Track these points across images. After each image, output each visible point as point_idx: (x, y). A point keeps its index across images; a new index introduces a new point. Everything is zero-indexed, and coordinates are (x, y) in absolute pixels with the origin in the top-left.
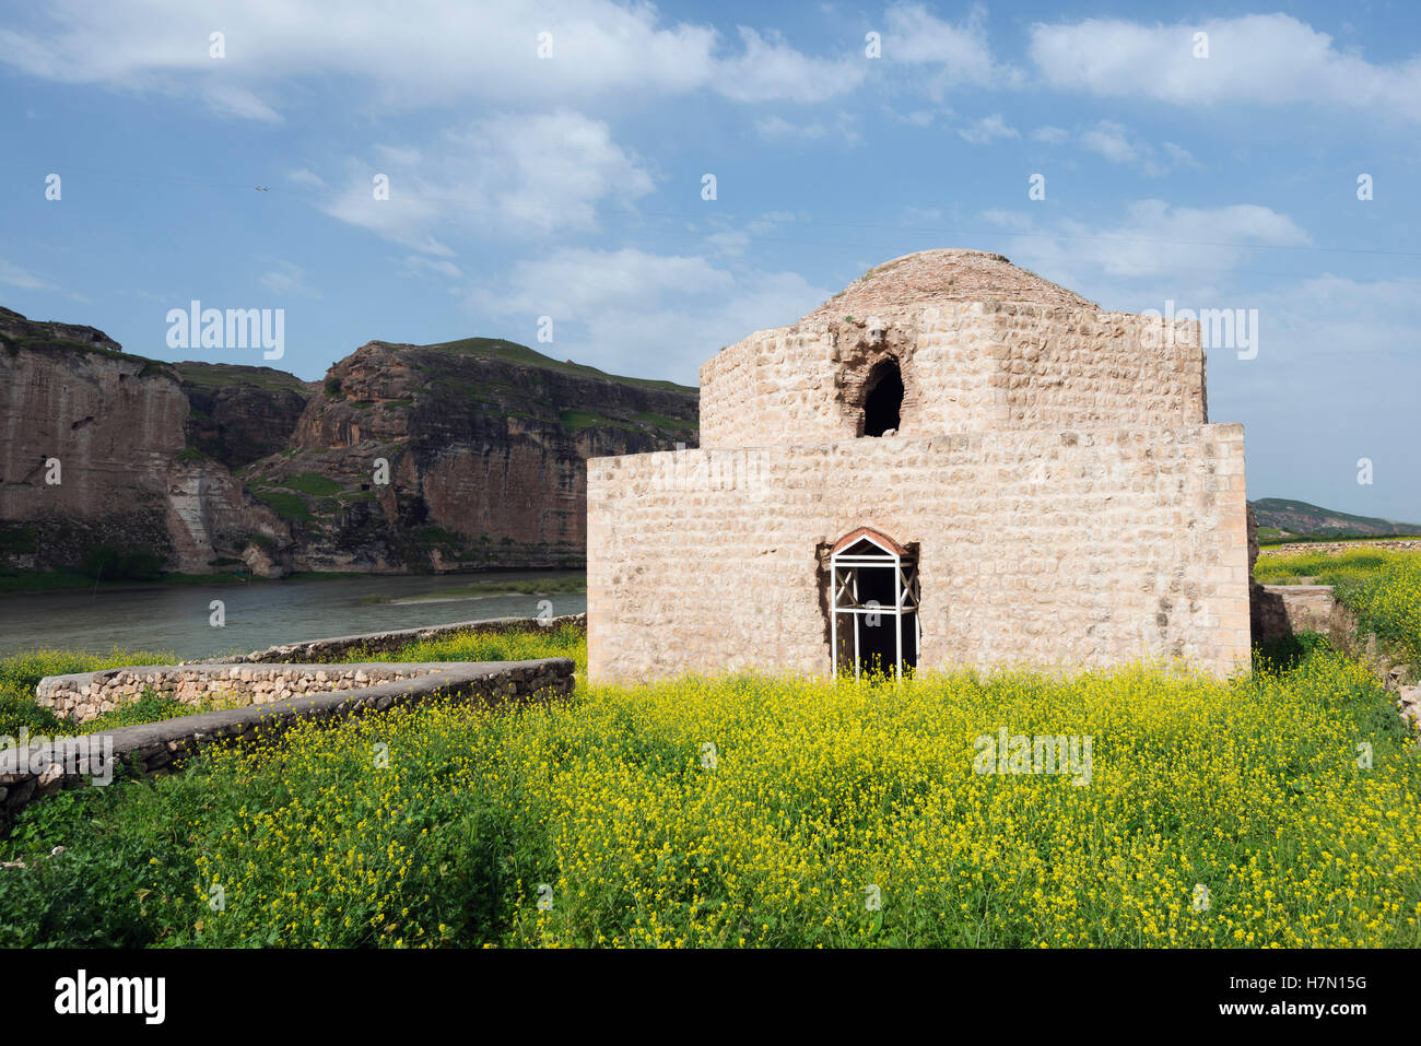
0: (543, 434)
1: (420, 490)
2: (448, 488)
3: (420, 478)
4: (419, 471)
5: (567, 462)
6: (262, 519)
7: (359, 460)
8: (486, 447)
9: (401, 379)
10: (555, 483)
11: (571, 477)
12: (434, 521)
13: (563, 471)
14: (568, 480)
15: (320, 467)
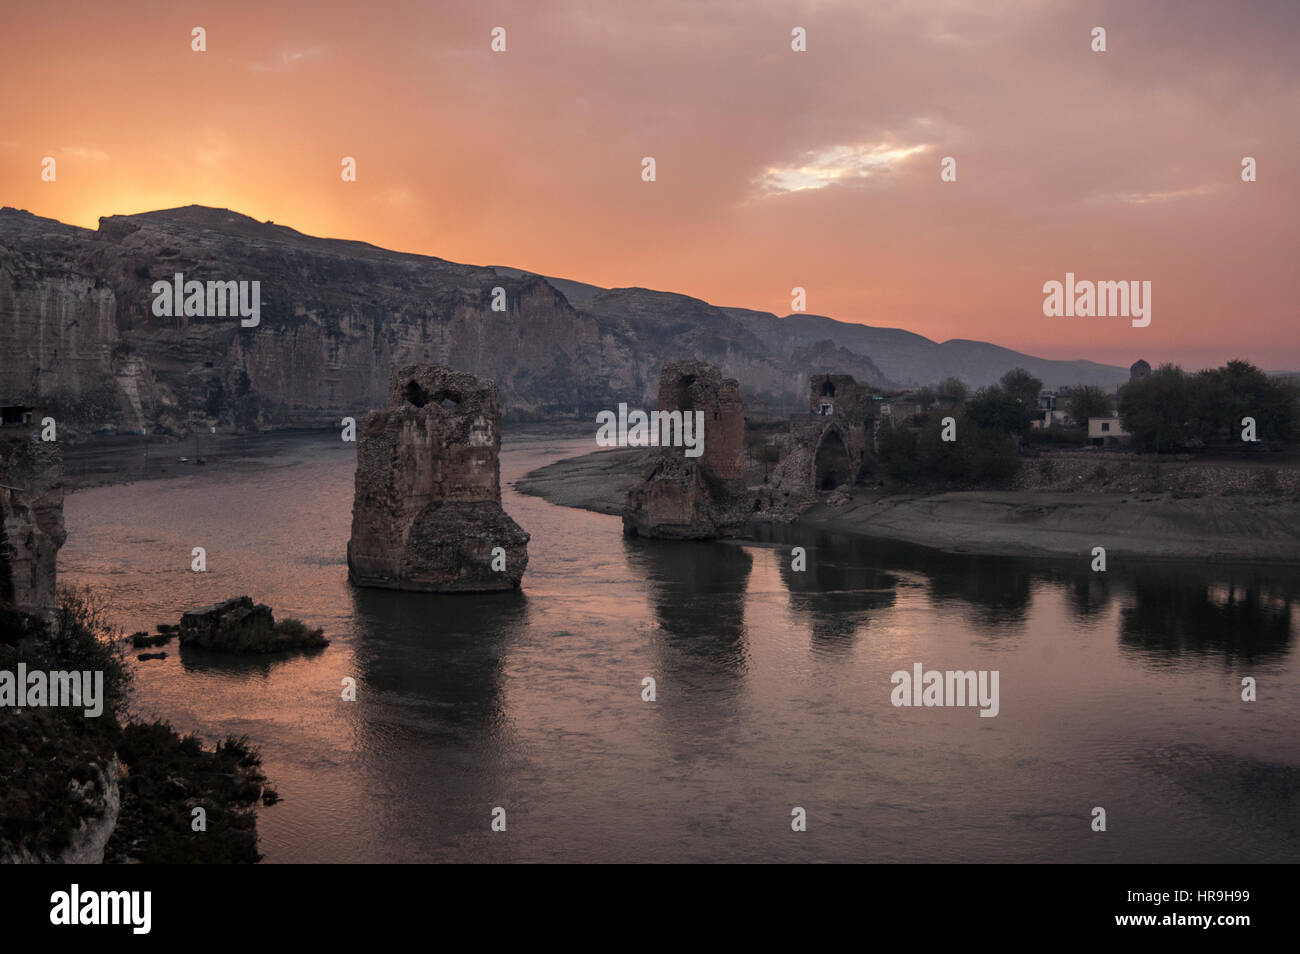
0: (318, 315)
1: (245, 367)
2: (260, 363)
3: (244, 356)
4: (243, 350)
5: (333, 336)
6: (163, 392)
7: (198, 341)
8: (283, 328)
9: (217, 272)
10: (326, 355)
11: (337, 349)
12: (253, 391)
13: (331, 344)
14: (334, 353)
15: (161, 347)
